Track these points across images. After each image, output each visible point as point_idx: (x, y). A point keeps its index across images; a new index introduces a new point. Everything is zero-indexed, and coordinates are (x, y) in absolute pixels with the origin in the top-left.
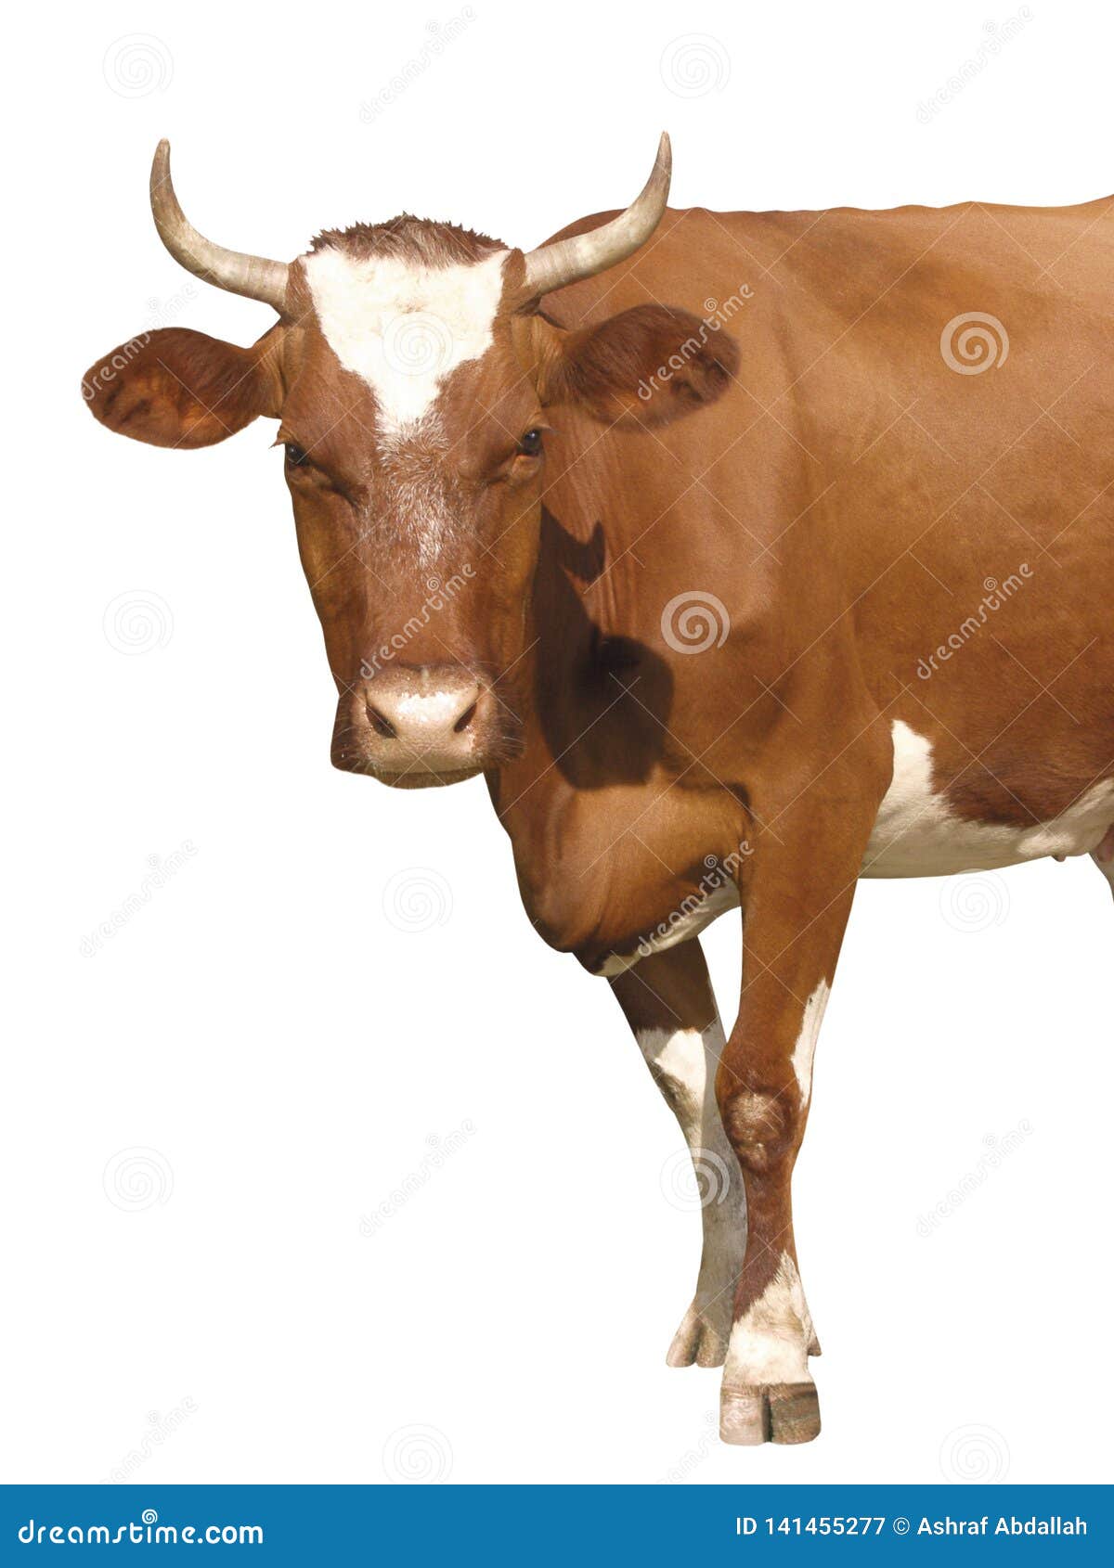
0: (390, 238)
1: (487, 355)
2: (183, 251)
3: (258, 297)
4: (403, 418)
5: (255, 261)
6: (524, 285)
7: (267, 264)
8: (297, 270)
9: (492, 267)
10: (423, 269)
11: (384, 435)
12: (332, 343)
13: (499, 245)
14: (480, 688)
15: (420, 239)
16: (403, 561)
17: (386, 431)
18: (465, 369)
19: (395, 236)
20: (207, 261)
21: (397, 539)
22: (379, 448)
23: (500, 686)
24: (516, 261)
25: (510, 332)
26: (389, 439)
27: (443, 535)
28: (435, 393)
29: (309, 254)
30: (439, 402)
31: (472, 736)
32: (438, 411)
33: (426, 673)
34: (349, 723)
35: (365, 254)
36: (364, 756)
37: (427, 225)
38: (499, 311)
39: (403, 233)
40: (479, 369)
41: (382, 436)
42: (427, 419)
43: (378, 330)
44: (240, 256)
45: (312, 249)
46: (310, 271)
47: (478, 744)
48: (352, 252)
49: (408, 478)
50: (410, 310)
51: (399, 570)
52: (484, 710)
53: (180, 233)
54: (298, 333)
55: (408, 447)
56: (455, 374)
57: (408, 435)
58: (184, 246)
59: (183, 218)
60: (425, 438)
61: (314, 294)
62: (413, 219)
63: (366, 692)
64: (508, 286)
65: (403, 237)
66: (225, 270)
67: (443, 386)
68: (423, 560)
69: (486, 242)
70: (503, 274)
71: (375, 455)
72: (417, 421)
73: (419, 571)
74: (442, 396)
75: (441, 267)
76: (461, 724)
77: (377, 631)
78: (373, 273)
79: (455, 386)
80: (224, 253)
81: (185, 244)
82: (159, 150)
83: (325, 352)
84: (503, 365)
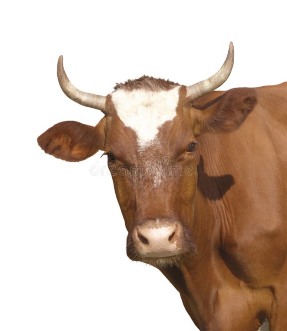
0: (139, 84)
1: (175, 119)
2: (69, 92)
3: (96, 108)
4: (146, 140)
5: (94, 96)
6: (186, 97)
7: (98, 96)
8: (109, 98)
9: (175, 92)
10: (151, 93)
11: (140, 146)
12: (121, 119)
13: (177, 84)
14: (176, 226)
15: (150, 83)
16: (148, 186)
17: (141, 145)
18: (167, 124)
19: (141, 82)
20: (78, 95)
21: (146, 179)
22: (138, 151)
23: (184, 224)
24: (183, 89)
25: (182, 112)
26: (142, 148)
27: (162, 177)
28: (157, 132)
29: (113, 92)
30: (159, 135)
31: (175, 242)
32: (158, 138)
33: (158, 221)
34: (132, 241)
35: (131, 89)
36: (138, 251)
37: (152, 79)
38: (178, 105)
39: (144, 81)
40: (172, 123)
41: (139, 147)
42: (155, 140)
43: (137, 113)
44: (89, 94)
45: (114, 90)
46: (113, 97)
47: (178, 245)
48: (127, 89)
49: (148, 159)
50: (147, 106)
51: (147, 189)
52: (178, 233)
53: (68, 86)
54: (110, 118)
55: (148, 149)
56: (164, 125)
57: (148, 145)
58: (70, 90)
59: (69, 81)
60: (154, 146)
61: (115, 104)
62: (148, 77)
63: (138, 229)
64: (180, 98)
65: (144, 83)
66: (84, 98)
67: (160, 129)
68: (155, 185)
69: (172, 83)
70: (179, 93)
71: (137, 153)
72: (151, 141)
73: (154, 189)
74: (160, 132)
75: (157, 92)
76: (171, 238)
77: (140, 210)
78: (134, 95)
79: (164, 129)
80: (84, 93)
81: (70, 89)
82: (59, 58)
83: (119, 122)
84: (180, 121)
